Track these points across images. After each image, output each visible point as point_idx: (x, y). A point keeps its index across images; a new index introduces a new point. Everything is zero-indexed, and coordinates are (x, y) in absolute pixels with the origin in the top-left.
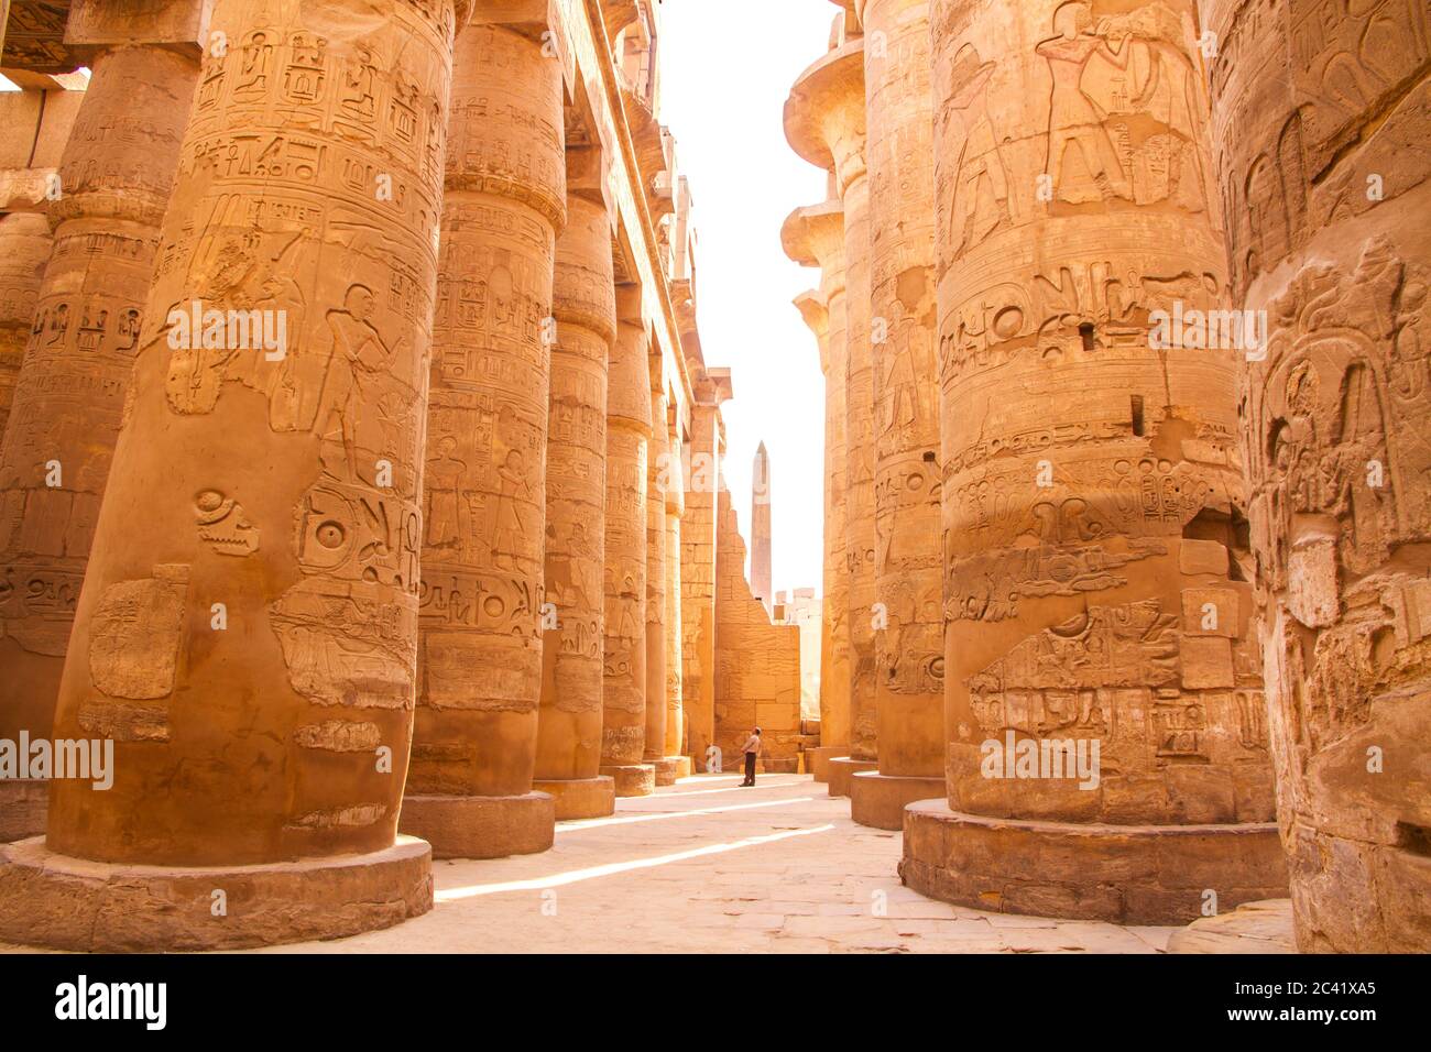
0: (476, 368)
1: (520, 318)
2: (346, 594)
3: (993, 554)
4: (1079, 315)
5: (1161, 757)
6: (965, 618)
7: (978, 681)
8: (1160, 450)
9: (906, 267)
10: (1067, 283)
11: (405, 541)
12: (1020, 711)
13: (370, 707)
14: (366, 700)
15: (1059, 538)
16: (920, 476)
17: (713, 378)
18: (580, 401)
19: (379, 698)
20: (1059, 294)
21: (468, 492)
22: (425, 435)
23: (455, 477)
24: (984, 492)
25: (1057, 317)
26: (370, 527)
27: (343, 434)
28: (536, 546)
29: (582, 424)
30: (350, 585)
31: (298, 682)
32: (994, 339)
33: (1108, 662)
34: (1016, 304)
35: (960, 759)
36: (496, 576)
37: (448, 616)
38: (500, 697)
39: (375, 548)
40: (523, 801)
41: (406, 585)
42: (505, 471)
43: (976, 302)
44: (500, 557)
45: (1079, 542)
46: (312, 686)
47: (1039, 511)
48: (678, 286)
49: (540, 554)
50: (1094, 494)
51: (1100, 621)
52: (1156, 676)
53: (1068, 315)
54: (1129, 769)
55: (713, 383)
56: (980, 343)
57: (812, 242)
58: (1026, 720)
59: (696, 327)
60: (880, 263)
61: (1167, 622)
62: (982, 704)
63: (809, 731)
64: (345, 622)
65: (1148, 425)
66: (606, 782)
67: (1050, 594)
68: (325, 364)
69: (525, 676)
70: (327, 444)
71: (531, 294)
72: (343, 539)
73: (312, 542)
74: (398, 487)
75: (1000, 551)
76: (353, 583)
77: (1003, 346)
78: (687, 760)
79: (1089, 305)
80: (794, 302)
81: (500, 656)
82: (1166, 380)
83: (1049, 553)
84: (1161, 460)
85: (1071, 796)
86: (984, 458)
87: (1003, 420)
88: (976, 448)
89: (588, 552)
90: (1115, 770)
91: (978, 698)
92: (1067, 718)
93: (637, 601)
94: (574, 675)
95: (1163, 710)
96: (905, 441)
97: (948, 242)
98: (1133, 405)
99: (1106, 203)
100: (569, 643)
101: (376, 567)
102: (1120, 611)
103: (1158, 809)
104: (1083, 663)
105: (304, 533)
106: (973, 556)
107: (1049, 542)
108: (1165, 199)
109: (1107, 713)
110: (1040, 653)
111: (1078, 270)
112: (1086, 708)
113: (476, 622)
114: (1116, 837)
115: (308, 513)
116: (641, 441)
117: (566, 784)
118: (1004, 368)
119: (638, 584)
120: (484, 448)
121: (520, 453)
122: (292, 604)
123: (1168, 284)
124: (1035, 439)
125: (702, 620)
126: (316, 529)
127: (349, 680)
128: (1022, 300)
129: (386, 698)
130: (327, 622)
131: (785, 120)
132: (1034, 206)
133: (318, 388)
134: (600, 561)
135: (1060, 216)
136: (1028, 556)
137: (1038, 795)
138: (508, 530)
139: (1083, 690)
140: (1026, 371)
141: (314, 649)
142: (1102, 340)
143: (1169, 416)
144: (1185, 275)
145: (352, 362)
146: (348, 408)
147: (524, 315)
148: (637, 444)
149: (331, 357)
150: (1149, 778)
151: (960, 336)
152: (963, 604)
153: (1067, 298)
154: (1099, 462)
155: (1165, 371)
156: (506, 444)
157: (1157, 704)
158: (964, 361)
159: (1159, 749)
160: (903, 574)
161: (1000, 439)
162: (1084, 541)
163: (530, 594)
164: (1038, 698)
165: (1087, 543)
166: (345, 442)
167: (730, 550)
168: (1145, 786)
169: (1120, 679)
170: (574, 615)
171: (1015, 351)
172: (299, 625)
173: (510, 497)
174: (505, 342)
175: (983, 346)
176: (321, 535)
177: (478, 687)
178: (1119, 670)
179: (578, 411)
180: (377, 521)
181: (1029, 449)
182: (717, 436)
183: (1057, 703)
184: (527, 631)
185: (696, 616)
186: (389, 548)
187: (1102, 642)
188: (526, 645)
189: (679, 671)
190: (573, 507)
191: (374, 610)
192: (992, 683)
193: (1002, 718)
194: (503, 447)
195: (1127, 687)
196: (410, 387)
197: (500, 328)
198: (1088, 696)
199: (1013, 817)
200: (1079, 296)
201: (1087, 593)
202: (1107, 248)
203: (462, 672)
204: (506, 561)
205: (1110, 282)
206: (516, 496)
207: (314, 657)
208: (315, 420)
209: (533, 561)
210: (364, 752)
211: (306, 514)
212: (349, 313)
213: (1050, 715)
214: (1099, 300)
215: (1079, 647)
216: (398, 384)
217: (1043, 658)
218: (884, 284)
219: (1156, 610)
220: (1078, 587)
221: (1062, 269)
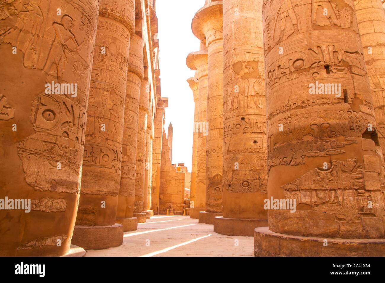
0: (103, 75)
1: (119, 61)
2: (54, 142)
3: (294, 142)
4: (324, 62)
5: (360, 214)
6: (282, 165)
7: (288, 187)
8: (353, 109)
9: (236, 62)
10: (320, 52)
11: (80, 124)
12: (307, 197)
13: (62, 192)
14: (61, 189)
15: (321, 136)
16: (240, 125)
17: (163, 101)
18: (132, 96)
19: (67, 188)
20: (317, 55)
21: (98, 117)
22: (90, 84)
23: (94, 112)
24: (289, 121)
25: (317, 62)
26: (67, 115)
27: (57, 74)
28: (120, 138)
29: (132, 104)
30: (56, 138)
31: (29, 180)
32: (293, 69)
33: (340, 180)
34: (302, 58)
35: (279, 214)
36: (107, 147)
37: (89, 160)
38: (107, 190)
39: (68, 124)
40: (112, 228)
41: (80, 141)
42: (111, 111)
43: (286, 58)
44: (109, 141)
45: (327, 138)
46: (36, 182)
47: (312, 127)
48: (156, 71)
49: (121, 142)
50: (332, 122)
51: (336, 166)
52: (356, 185)
53: (320, 62)
54: (349, 218)
55: (163, 102)
56: (287, 71)
57: (195, 62)
58: (309, 200)
59: (160, 84)
60: (227, 61)
61: (359, 167)
62: (290, 195)
63: (186, 203)
64: (53, 154)
65: (349, 99)
66: (135, 219)
67: (317, 156)
68: (51, 43)
69: (115, 183)
70: (50, 76)
71: (123, 54)
72: (54, 118)
73: (40, 118)
74: (79, 100)
75: (297, 141)
76: (58, 138)
77: (297, 72)
78: (152, 211)
79: (328, 58)
80: (187, 80)
81: (107, 176)
82: (354, 85)
83: (316, 142)
84: (354, 111)
85: (328, 228)
86: (290, 109)
87: (297, 96)
88: (286, 106)
89: (132, 144)
90: (344, 219)
91: (289, 193)
92: (325, 200)
93: (143, 162)
94: (127, 184)
95: (360, 197)
96: (235, 114)
97: (273, 40)
98: (344, 93)
99: (332, 27)
100: (125, 174)
101: (69, 132)
102: (343, 162)
103: (360, 233)
104: (330, 181)
105: (36, 113)
106: (286, 143)
107: (316, 138)
108: (350, 27)
109: (340, 198)
110: (314, 177)
111: (324, 47)
112: (333, 196)
113: (99, 163)
114: (352, 244)
115: (39, 105)
116: (146, 114)
117: (123, 220)
118: (298, 79)
119: (143, 157)
120: (105, 103)
121: (116, 105)
122: (29, 144)
123: (352, 54)
124: (310, 103)
125: (157, 170)
126: (42, 113)
127: (54, 180)
128: (303, 57)
129: (69, 188)
130: (45, 153)
131: (192, 24)
132: (307, 26)
133: (47, 52)
134: (136, 148)
135: (317, 30)
136: (309, 143)
137: (315, 228)
138: (111, 131)
139: (331, 190)
140: (306, 80)
141: (38, 165)
142: (333, 71)
143: (355, 97)
144: (356, 52)
145: (63, 45)
146: (60, 63)
147: (120, 60)
148: (144, 115)
149: (54, 41)
150: (356, 222)
151: (278, 70)
152: (281, 160)
153: (320, 56)
154: (334, 111)
155: (353, 82)
156: (112, 102)
157: (357, 195)
158: (280, 78)
159: (359, 211)
160: (234, 155)
161: (296, 103)
162: (329, 137)
163: (118, 154)
164: (314, 193)
165: (331, 138)
166: (58, 77)
167: (166, 150)
168: (355, 225)
169: (345, 186)
170: (127, 164)
171: (301, 74)
172: (32, 154)
173: (113, 120)
174: (114, 68)
175: (289, 72)
176: (44, 115)
177: (100, 186)
178: (344, 183)
179: (131, 99)
180: (70, 112)
181: (308, 106)
182: (163, 118)
183: (321, 195)
184: (117, 167)
185: (156, 169)
186: (74, 125)
187: (337, 173)
188: (116, 172)
189: (151, 185)
190: (128, 129)
191: (66, 150)
192: (294, 187)
193: (299, 200)
194: (111, 103)
195: (347, 189)
196: (86, 62)
197: (112, 63)
198: (333, 192)
199: (304, 236)
200: (324, 56)
201: (331, 156)
202: (333, 41)
203: (93, 181)
204: (110, 142)
205: (334, 52)
206: (115, 120)
207: (38, 168)
208: (45, 65)
209: (119, 143)
210: (59, 212)
211: (38, 105)
212: (62, 25)
213: (318, 199)
214: (331, 57)
215: (329, 175)
216: (81, 59)
217: (315, 178)
218: (229, 66)
219: (355, 162)
220: (328, 154)
221: (318, 47)
